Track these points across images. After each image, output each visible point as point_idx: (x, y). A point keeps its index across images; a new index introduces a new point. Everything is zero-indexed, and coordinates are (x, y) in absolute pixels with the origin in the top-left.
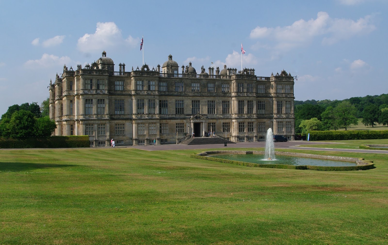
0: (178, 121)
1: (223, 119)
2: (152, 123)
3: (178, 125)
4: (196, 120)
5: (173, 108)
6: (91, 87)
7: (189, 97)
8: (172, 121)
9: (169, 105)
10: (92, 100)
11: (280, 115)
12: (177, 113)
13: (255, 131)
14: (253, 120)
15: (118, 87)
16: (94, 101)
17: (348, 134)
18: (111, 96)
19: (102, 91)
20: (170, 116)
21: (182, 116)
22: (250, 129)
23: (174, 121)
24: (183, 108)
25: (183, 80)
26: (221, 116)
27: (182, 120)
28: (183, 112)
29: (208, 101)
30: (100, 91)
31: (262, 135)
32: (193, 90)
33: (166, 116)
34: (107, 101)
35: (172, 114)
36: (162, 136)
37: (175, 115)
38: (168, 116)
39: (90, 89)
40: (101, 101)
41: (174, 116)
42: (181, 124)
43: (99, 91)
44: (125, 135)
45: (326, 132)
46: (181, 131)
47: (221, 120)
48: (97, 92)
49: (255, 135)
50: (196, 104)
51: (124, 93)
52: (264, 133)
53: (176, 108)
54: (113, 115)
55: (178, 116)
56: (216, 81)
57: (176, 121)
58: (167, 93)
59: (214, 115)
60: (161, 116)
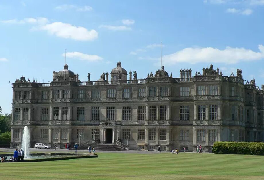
0: (93, 127)
1: (139, 125)
3: (93, 131)
4: (106, 127)
5: (89, 115)
7: (104, 104)
8: (87, 127)
9: (86, 112)
10: (20, 109)
11: (201, 122)
12: (92, 120)
14: (165, 127)
20: (86, 123)
21: (97, 122)
22: (162, 136)
23: (89, 126)
24: (98, 115)
25: (99, 87)
26: (136, 123)
27: (96, 126)
28: (98, 118)
29: (124, 107)
31: (184, 145)
33: (82, 122)
34: (30, 109)
35: (88, 120)
38: (84, 122)
40: (26, 109)
41: (89, 122)
42: (96, 130)
46: (96, 137)
47: (136, 127)
49: (168, 143)
50: (111, 110)
52: (186, 142)
53: (92, 115)
54: (40, 121)
55: (92, 122)
56: (132, 86)
57: (91, 126)
58: (84, 101)
59: (129, 122)
60: (78, 122)
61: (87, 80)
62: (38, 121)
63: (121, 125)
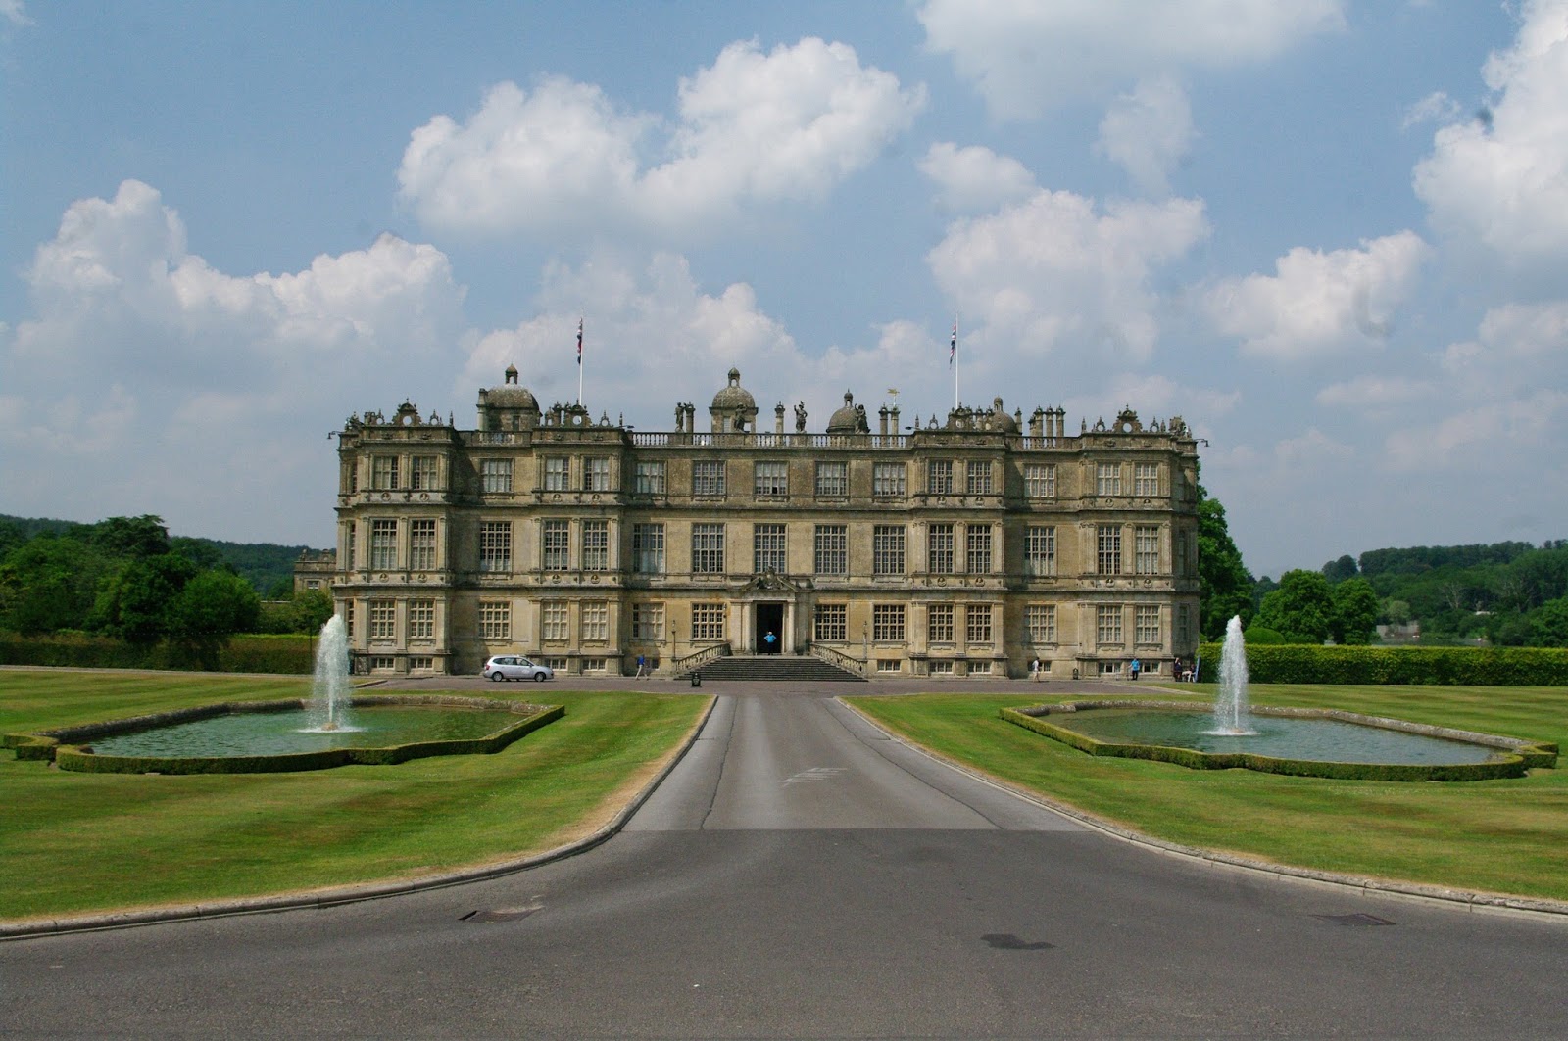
0: (702, 598)
1: (877, 591)
2: (595, 603)
3: (699, 611)
4: (762, 596)
5: (683, 552)
6: (394, 483)
7: (743, 515)
8: (677, 596)
9: (667, 541)
10: (394, 524)
11: (1108, 582)
12: (696, 570)
13: (997, 637)
14: (989, 598)
15: (493, 480)
16: (402, 528)
17: (1389, 658)
18: (467, 512)
19: (427, 496)
20: (671, 580)
21: (716, 581)
22: (974, 629)
23: (685, 595)
24: (721, 552)
25: (723, 454)
26: (869, 582)
27: (715, 596)
28: (720, 565)
29: (819, 527)
30: (422, 496)
32: (762, 490)
33: (655, 577)
34: (441, 528)
35: (678, 571)
36: (640, 648)
37: (691, 576)
38: (662, 578)
39: (389, 488)
40: (421, 527)
41: (686, 580)
42: (711, 607)
43: (419, 494)
44: (509, 642)
45: (1281, 651)
46: (711, 631)
47: (866, 596)
48: (411, 499)
49: (997, 651)
50: (769, 539)
51: (511, 501)
53: (695, 553)
54: (474, 573)
55: (700, 581)
57: (692, 595)
59: (841, 579)
60: (638, 577)
61: (673, 428)
62: (467, 573)
63: (812, 590)
